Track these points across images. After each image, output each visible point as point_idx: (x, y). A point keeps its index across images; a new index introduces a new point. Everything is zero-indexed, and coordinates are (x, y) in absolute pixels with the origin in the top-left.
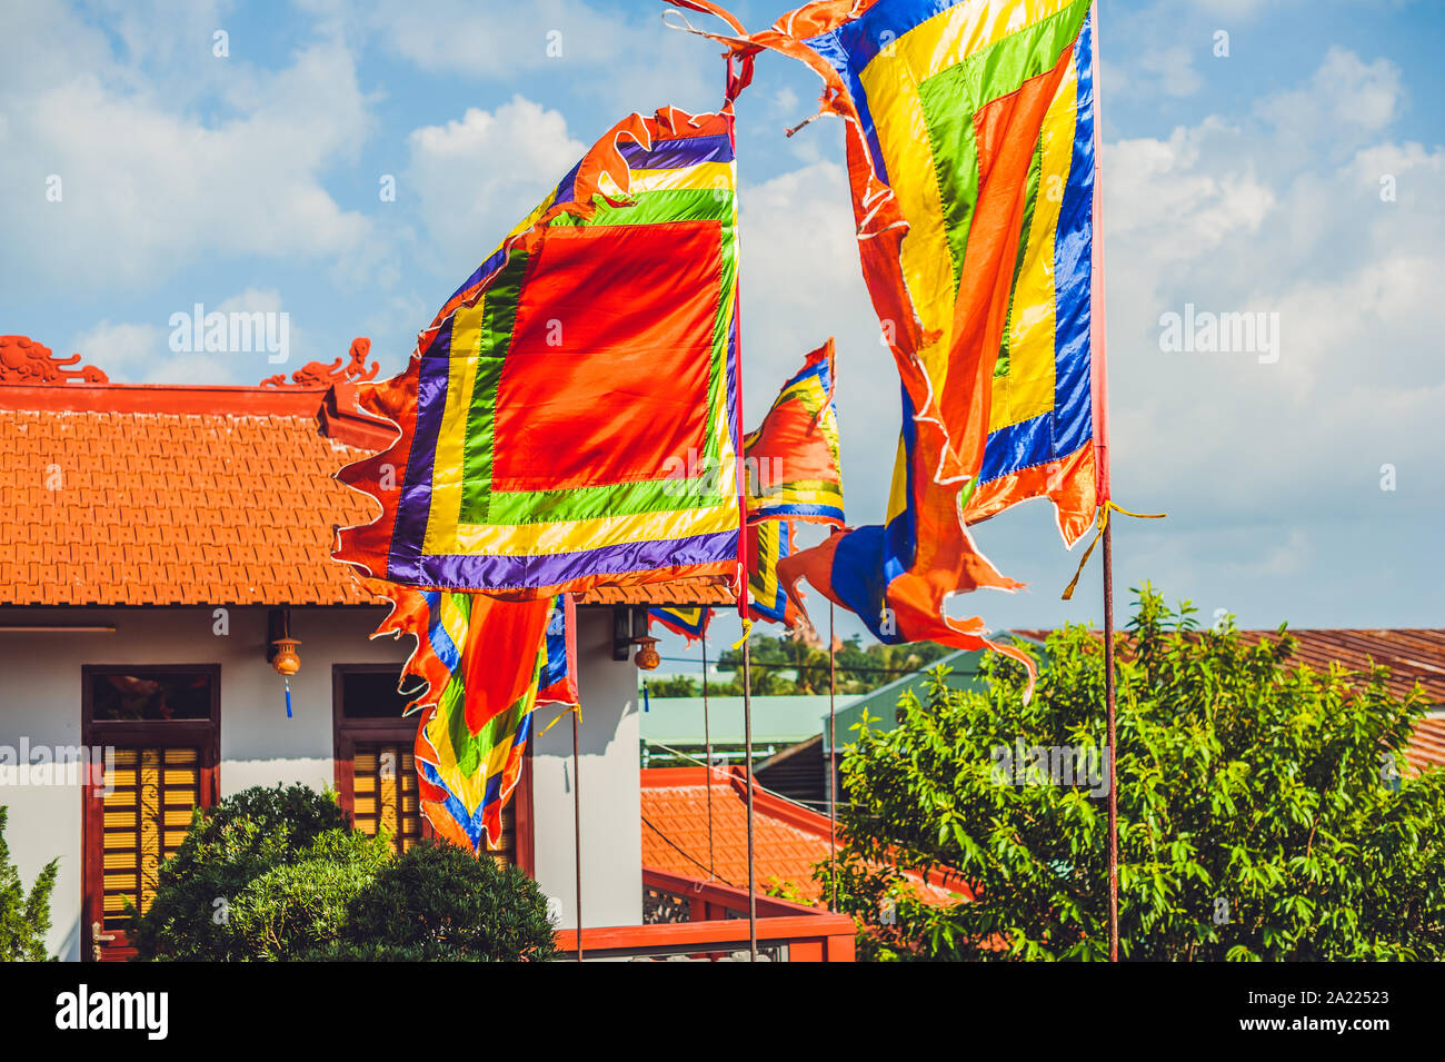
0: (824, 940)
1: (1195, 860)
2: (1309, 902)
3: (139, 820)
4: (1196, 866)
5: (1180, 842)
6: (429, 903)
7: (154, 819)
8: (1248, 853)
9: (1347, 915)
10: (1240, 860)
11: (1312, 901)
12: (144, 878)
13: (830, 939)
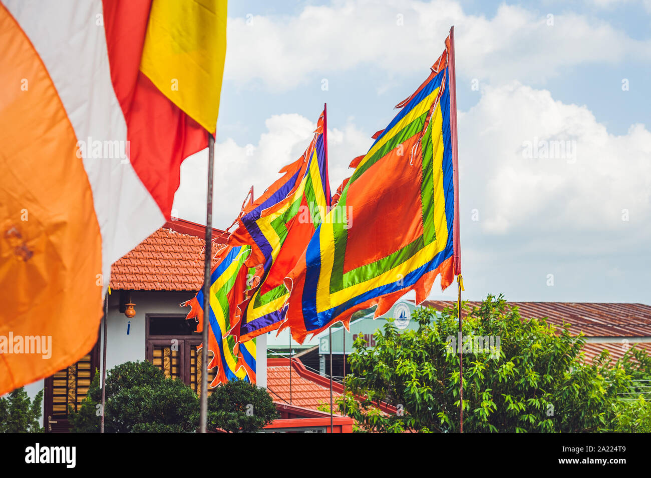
0: (341, 426)
1: (492, 400)
2: (534, 416)
3: (68, 375)
4: (492, 402)
5: (486, 392)
6: (237, 398)
7: (74, 375)
8: (512, 398)
9: (549, 422)
10: (509, 401)
11: (535, 416)
12: (69, 398)
13: (343, 427)
